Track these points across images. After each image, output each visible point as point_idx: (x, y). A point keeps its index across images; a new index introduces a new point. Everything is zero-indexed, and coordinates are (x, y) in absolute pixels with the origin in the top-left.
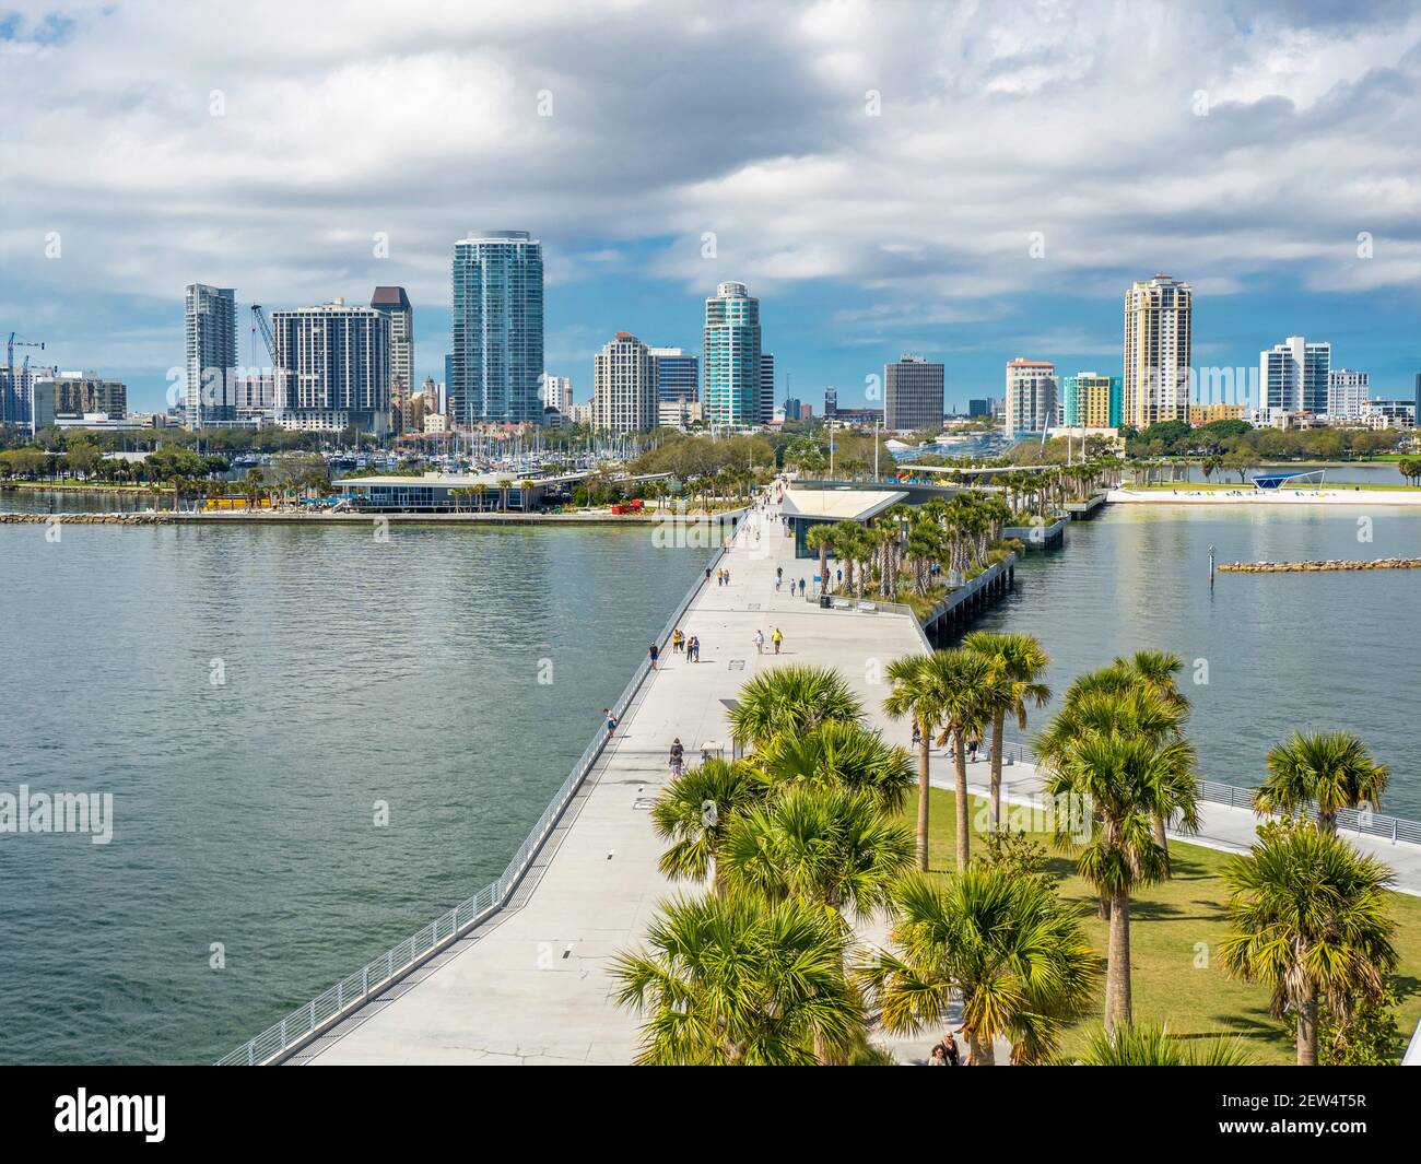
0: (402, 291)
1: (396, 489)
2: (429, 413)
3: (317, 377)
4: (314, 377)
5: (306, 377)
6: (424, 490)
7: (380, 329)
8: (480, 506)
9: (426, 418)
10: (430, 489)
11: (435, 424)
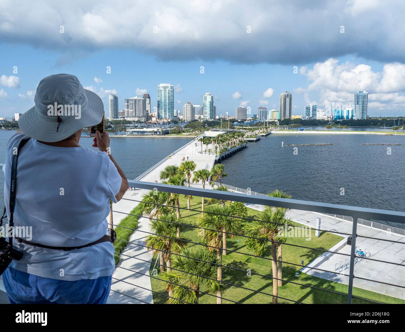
0: (149, 95)
1: (138, 131)
2: (153, 117)
3: (133, 111)
4: (132, 111)
5: (130, 111)
6: (143, 131)
7: (144, 102)
8: (153, 134)
9: (152, 118)
10: (144, 131)
11: (154, 119)
